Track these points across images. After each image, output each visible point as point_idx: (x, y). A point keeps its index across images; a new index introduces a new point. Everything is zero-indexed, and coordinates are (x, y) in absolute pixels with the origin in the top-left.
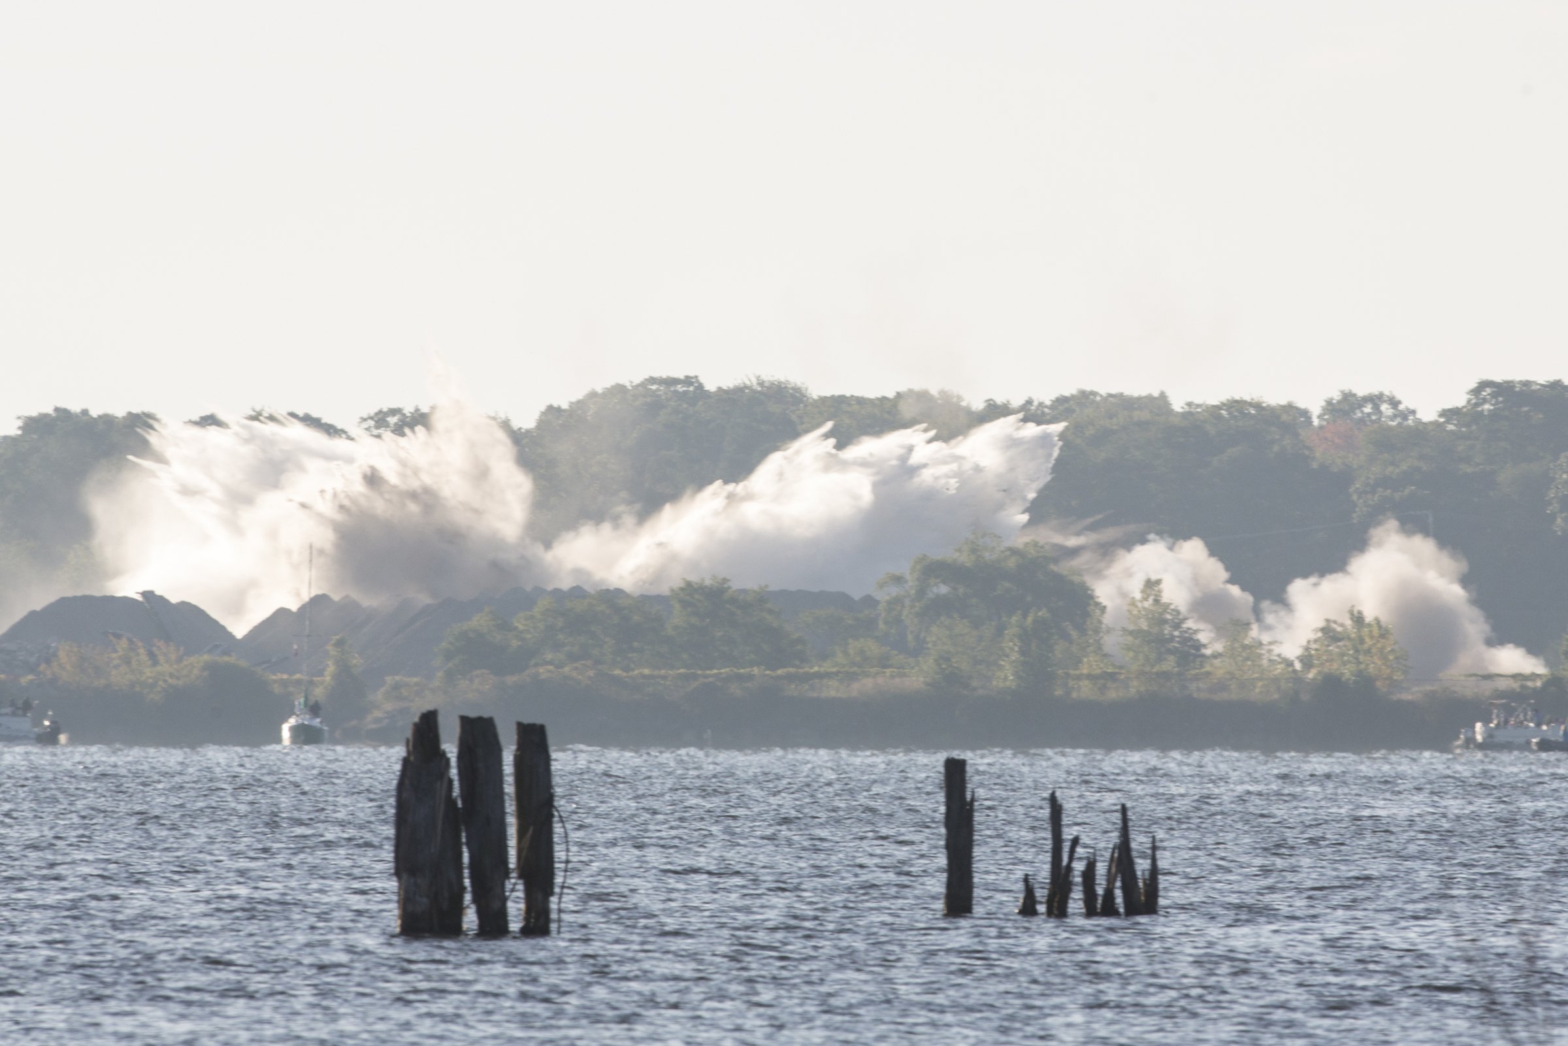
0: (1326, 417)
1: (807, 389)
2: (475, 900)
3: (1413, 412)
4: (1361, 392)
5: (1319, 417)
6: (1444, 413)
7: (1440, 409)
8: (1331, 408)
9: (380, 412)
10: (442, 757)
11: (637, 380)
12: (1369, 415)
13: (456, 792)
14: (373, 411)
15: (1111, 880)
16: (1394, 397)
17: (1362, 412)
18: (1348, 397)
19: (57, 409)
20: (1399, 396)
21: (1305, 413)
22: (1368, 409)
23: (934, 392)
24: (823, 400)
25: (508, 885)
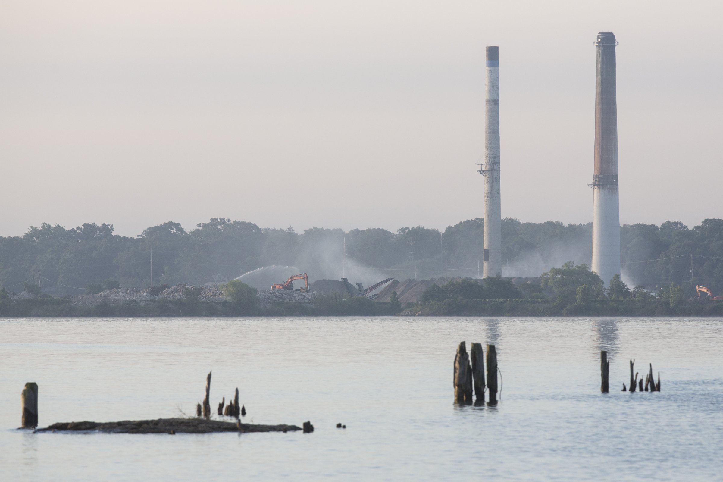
0: (663, 228)
1: (520, 221)
2: (476, 394)
3: (687, 227)
4: (672, 221)
5: (660, 228)
6: (695, 227)
7: (694, 226)
8: (663, 225)
9: (403, 228)
10: (467, 354)
11: (473, 219)
12: (674, 228)
13: (471, 363)
14: (401, 228)
15: (647, 385)
16: (681, 223)
17: (672, 227)
18: (668, 222)
19: (314, 228)
20: (682, 222)
21: (657, 227)
22: (674, 226)
23: (554, 222)
24: (524, 224)
25: (485, 390)
